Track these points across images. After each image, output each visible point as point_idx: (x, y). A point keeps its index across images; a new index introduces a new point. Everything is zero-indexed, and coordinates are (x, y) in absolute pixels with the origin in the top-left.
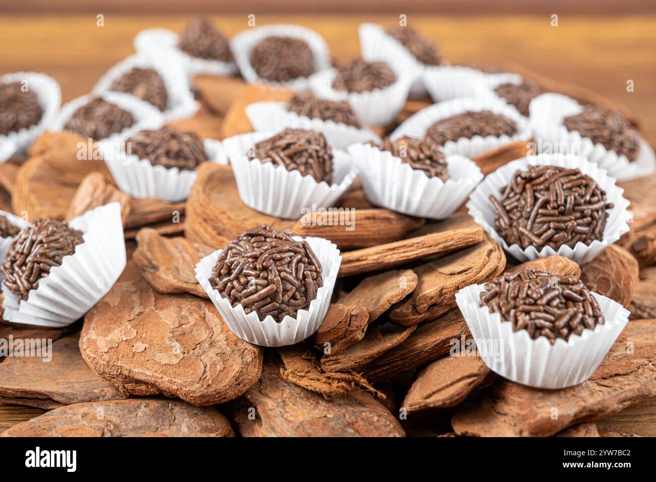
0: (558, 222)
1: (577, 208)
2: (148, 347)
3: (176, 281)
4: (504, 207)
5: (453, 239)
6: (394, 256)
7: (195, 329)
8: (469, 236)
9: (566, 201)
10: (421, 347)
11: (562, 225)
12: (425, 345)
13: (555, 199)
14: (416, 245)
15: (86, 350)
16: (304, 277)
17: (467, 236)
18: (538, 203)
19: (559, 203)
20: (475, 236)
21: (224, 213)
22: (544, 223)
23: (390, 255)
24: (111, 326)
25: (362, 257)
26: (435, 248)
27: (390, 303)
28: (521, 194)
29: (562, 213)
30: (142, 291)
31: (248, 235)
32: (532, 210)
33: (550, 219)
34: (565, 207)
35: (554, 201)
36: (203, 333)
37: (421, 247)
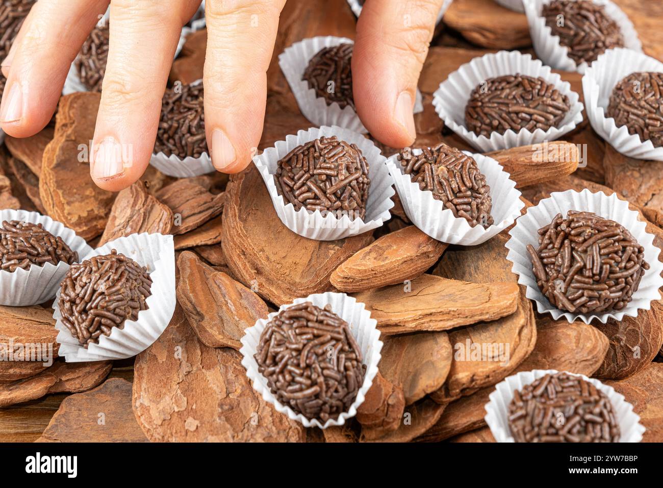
0: (592, 290)
1: (612, 276)
2: (199, 425)
3: (221, 337)
4: (541, 258)
5: (487, 313)
6: (431, 324)
7: (241, 399)
8: (504, 310)
9: (601, 272)
10: (453, 426)
11: (596, 294)
12: (457, 425)
13: (591, 267)
14: (452, 313)
15: (140, 417)
16: (346, 369)
17: (502, 311)
18: (574, 269)
19: (594, 272)
20: (510, 309)
21: (262, 250)
22: (579, 289)
23: (428, 322)
24: (161, 389)
25: (400, 322)
26: (471, 320)
27: (425, 392)
28: (559, 249)
29: (598, 282)
30: (187, 339)
31: (291, 318)
32: (568, 272)
33: (585, 286)
34: (600, 276)
35: (589, 269)
36: (250, 405)
37: (458, 316)
